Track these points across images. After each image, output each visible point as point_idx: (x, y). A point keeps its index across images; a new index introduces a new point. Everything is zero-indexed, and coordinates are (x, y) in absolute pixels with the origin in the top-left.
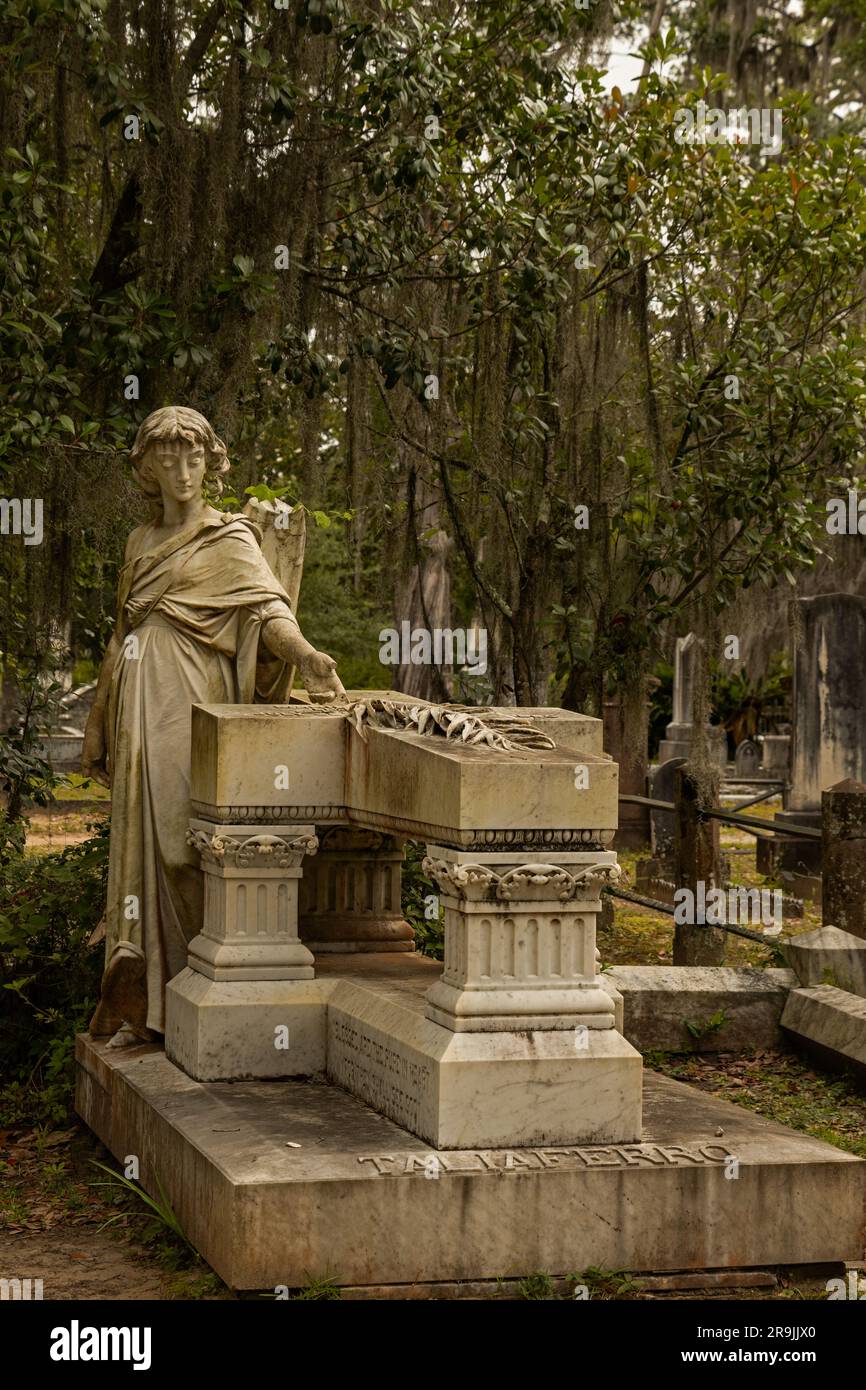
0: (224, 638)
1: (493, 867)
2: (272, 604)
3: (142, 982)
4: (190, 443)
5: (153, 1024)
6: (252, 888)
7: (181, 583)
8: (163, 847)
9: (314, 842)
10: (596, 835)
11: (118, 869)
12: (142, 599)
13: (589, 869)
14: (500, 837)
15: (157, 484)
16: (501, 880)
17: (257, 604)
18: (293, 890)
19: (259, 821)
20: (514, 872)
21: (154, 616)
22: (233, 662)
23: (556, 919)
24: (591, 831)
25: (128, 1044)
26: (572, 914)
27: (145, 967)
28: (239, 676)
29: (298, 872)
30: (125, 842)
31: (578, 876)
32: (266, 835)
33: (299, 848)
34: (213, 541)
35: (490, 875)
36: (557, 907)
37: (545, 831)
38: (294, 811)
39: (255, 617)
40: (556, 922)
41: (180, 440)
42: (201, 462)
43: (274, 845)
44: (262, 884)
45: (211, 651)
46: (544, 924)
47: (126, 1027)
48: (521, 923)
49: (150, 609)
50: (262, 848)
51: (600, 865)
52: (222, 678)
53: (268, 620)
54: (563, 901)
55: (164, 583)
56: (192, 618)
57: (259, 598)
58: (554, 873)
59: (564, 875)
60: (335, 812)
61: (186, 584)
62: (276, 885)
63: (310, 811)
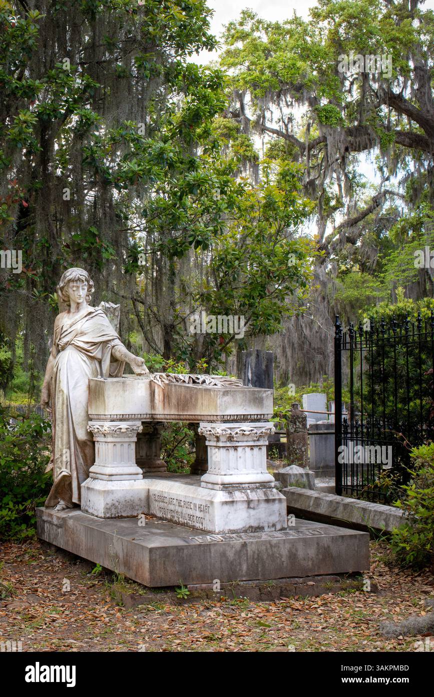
0: (97, 353)
1: (230, 429)
2: (115, 340)
3: (70, 484)
4: (83, 281)
5: (75, 500)
6: (118, 445)
7: (81, 333)
8: (77, 433)
9: (141, 428)
10: (266, 416)
11: (60, 442)
12: (65, 340)
13: (264, 429)
14: (232, 418)
15: (69, 297)
16: (233, 434)
17: (110, 341)
18: (133, 446)
19: (121, 420)
20: (238, 430)
21: (70, 346)
22: (100, 362)
23: (252, 447)
24: (264, 415)
25: (63, 509)
26: (257, 446)
27: (72, 478)
28: (103, 368)
29: (135, 439)
30: (62, 431)
31: (260, 431)
32: (124, 425)
33: (136, 430)
34: (92, 317)
35: (229, 432)
36: (252, 444)
37: (248, 415)
38: (133, 416)
39: (109, 345)
40: (252, 449)
41: (79, 279)
42: (86, 288)
43: (126, 429)
44: (122, 443)
45: (92, 358)
46: (248, 449)
47: (62, 502)
48: (240, 449)
49: (68, 344)
50: (122, 430)
51: (268, 427)
52: (96, 368)
53: (114, 346)
54: (254, 441)
55: (73, 334)
56: (86, 346)
57: (111, 338)
58: (252, 430)
59: (255, 431)
60: (148, 416)
61: (82, 334)
62: (127, 444)
63: (139, 416)
